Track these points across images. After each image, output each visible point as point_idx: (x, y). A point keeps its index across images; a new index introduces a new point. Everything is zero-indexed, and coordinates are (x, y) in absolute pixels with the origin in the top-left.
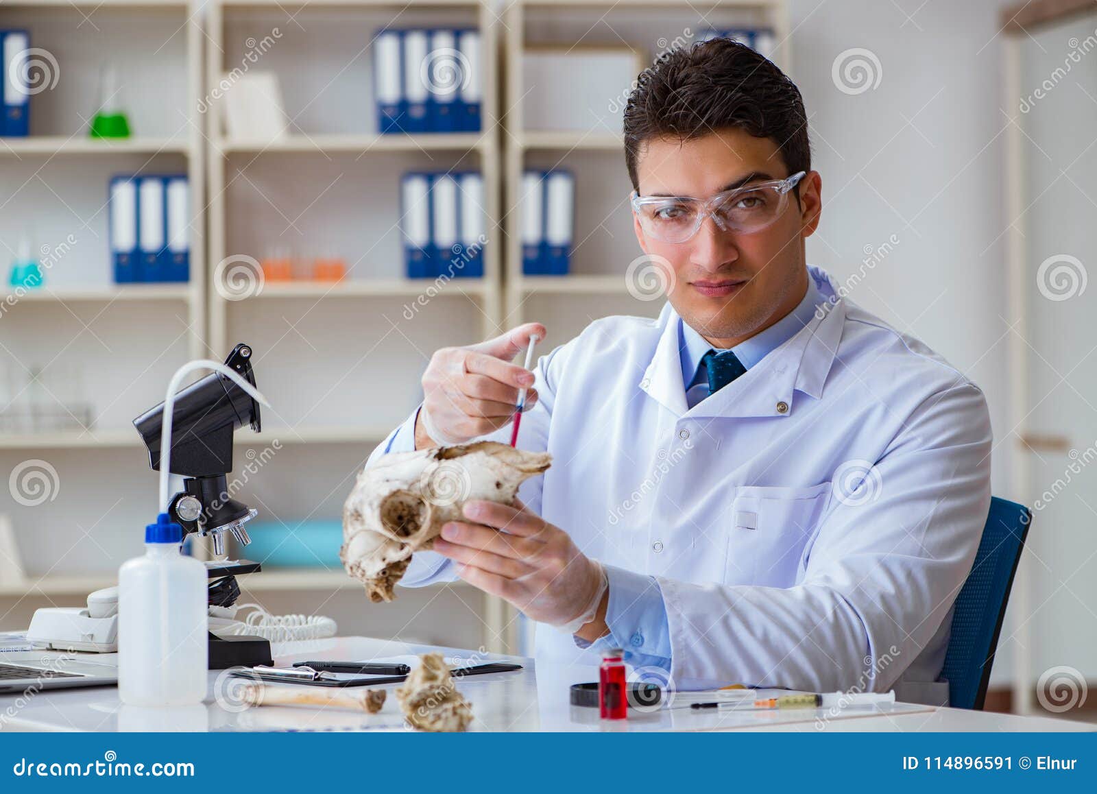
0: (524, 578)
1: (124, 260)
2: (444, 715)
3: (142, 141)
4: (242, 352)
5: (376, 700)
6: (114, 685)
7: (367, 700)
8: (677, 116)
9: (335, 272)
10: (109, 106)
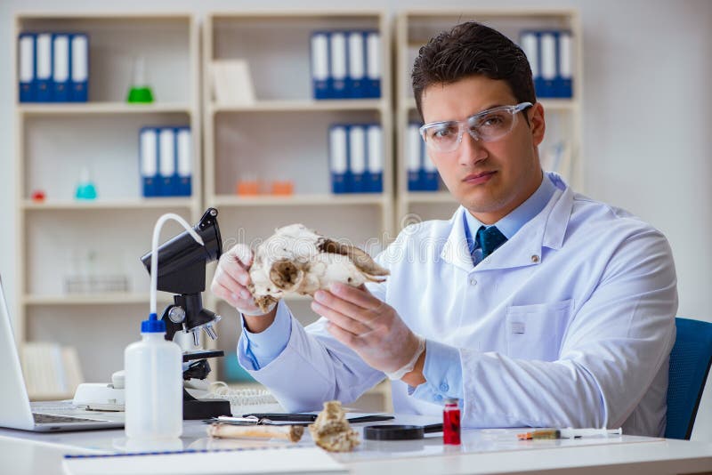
0: (363, 335)
1: (150, 182)
2: (340, 440)
3: (161, 105)
4: (212, 212)
5: (297, 434)
6: (122, 428)
7: (291, 433)
8: (440, 68)
9: (286, 189)
10: (140, 82)
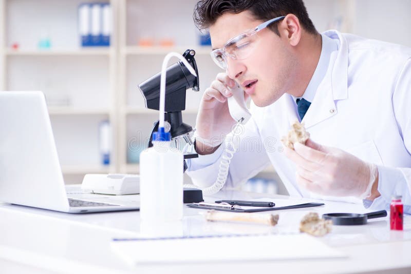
2: (320, 228)
4: (191, 53)
5: (275, 219)
6: (138, 210)
7: (271, 219)
